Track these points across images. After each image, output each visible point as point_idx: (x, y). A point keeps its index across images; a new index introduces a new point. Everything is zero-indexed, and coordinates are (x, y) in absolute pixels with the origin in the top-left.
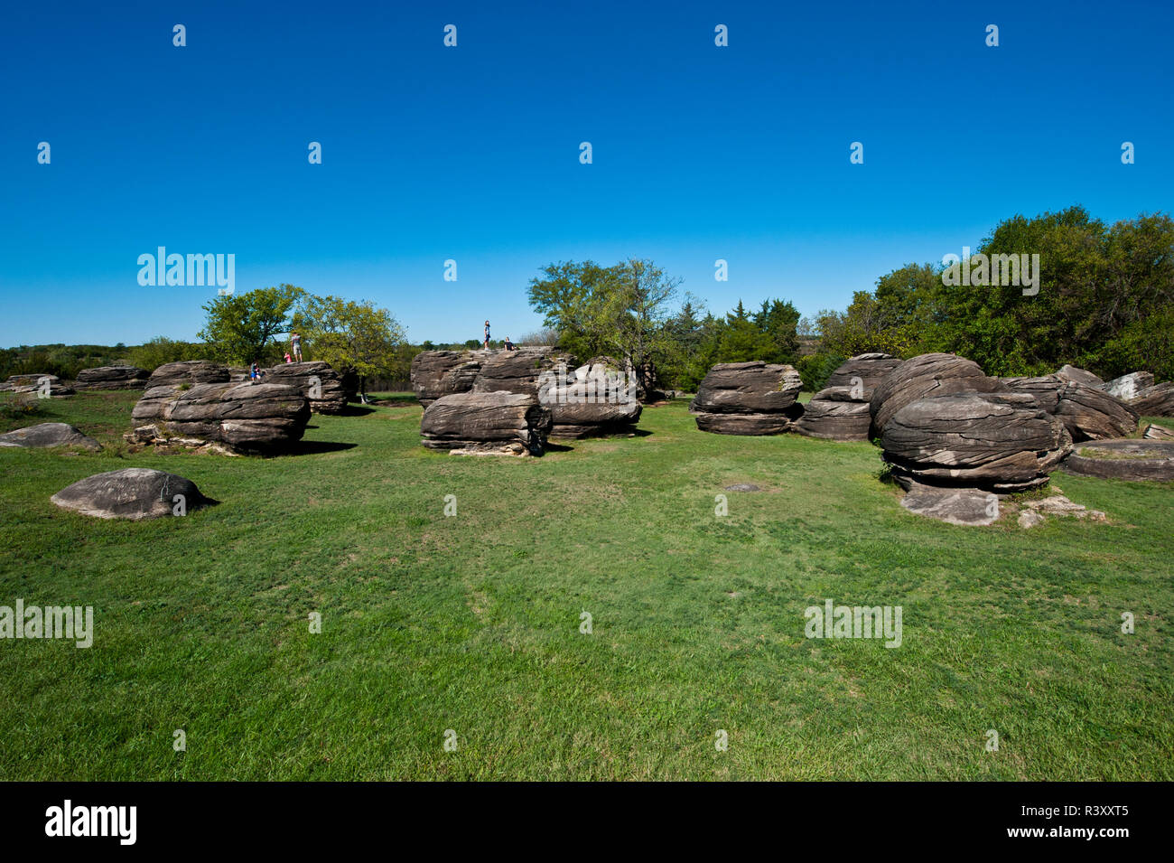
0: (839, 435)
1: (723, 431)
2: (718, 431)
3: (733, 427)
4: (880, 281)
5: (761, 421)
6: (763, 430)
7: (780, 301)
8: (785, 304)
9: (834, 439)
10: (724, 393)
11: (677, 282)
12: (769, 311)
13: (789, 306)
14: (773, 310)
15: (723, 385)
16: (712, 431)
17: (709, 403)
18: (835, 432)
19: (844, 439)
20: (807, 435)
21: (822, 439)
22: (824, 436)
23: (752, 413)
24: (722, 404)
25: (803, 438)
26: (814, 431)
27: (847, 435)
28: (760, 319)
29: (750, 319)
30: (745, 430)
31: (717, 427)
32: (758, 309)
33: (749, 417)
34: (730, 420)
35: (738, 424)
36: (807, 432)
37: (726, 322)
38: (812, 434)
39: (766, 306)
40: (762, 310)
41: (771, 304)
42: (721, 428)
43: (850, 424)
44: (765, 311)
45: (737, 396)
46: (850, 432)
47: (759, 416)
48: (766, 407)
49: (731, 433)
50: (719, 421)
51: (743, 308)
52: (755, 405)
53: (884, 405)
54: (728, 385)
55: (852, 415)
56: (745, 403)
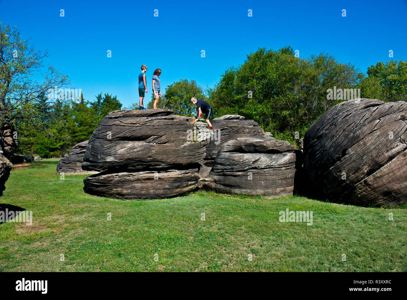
0: (270, 191)
1: (128, 194)
2: (121, 196)
3: (142, 188)
4: (168, 88)
5: (177, 180)
6: (178, 190)
7: (109, 95)
8: (112, 97)
9: (264, 195)
10: (130, 144)
11: (42, 55)
12: (102, 101)
13: (115, 99)
14: (104, 101)
15: (128, 135)
16: (112, 195)
17: (110, 159)
18: (266, 187)
19: (276, 194)
20: (229, 193)
21: (252, 196)
22: (254, 193)
23: (165, 170)
24: (129, 159)
25: (225, 197)
26: (239, 187)
27: (278, 190)
28: (95, 106)
29: (89, 106)
30: (158, 192)
31: (119, 189)
32: (94, 100)
33: (164, 175)
34: (138, 180)
35: (149, 184)
36: (228, 189)
37: (71, 107)
38: (237, 191)
39: (99, 98)
40: (97, 101)
41: (103, 96)
42: (125, 192)
43: (281, 177)
44: (99, 101)
45: (149, 148)
46: (281, 185)
47: (175, 173)
48: (183, 161)
49: (139, 197)
50: (122, 182)
51: (84, 98)
52: (172, 159)
53: (351, 151)
54: (134, 134)
55: (280, 166)
56: (159, 158)
